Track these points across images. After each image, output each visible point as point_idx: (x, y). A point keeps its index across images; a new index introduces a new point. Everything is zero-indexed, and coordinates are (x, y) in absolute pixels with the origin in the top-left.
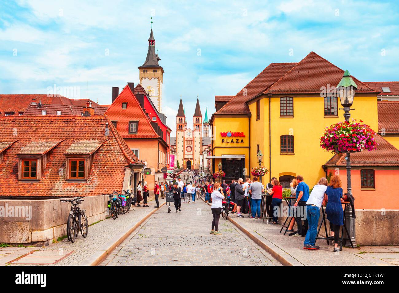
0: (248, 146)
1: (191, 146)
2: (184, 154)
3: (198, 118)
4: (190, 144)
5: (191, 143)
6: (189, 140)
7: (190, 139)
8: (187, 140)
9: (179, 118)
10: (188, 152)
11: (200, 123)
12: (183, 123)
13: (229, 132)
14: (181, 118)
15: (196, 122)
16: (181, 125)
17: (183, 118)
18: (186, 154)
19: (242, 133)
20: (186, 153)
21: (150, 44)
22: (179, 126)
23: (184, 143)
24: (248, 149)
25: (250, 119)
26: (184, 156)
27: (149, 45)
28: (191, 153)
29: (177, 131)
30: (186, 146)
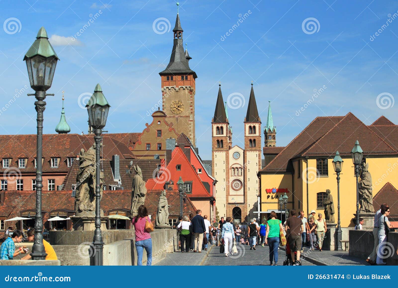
0: (292, 201)
1: (241, 178)
2: (228, 195)
3: (252, 125)
4: (238, 176)
5: (240, 174)
6: (237, 168)
7: (238, 166)
8: (233, 168)
9: (217, 125)
10: (235, 190)
11: (257, 134)
12: (225, 135)
13: (274, 188)
14: (220, 126)
15: (249, 134)
16: (220, 139)
17: (224, 126)
18: (230, 194)
19: (286, 189)
20: (232, 192)
21: (176, 36)
22: (218, 141)
23: (227, 173)
24: (292, 204)
25: (293, 175)
26: (227, 200)
27: (175, 38)
28: (241, 192)
29: (213, 151)
30: (231, 179)
